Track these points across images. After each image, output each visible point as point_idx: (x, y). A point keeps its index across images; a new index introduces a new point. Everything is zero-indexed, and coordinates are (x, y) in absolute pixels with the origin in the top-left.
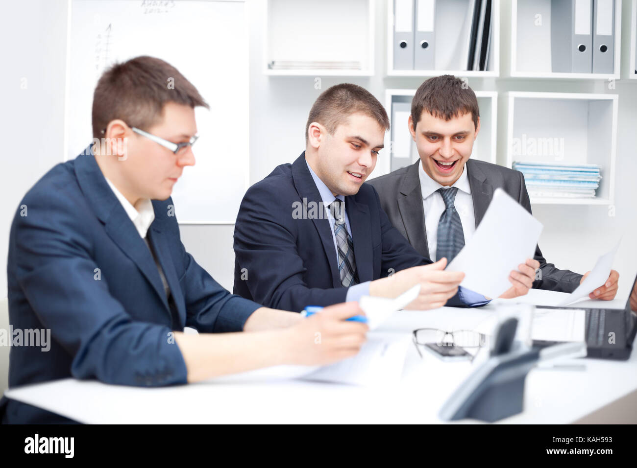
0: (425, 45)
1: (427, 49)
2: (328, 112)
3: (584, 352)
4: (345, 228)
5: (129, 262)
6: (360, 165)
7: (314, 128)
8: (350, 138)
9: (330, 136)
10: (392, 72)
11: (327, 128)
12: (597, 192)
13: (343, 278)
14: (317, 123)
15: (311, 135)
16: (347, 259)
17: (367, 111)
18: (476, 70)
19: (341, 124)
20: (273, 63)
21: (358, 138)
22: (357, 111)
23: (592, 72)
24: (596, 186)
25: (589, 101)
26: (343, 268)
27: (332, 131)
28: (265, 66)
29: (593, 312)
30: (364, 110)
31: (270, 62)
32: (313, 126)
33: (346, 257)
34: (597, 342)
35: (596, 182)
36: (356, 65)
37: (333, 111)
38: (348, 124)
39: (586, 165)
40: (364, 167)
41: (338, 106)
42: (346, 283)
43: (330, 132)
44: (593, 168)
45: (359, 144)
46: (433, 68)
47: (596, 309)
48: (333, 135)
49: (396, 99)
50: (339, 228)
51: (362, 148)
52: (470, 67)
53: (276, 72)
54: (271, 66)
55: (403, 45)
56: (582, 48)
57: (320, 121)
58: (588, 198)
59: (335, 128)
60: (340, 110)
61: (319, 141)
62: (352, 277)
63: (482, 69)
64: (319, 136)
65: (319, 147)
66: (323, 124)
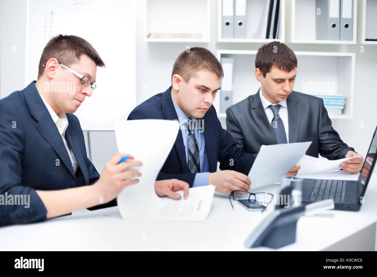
0: (240, 24)
1: (242, 26)
2: (184, 68)
3: (333, 206)
4: (194, 138)
5: (48, 145)
6: (205, 103)
7: (176, 78)
8: (198, 86)
9: (186, 84)
10: (221, 40)
11: (184, 78)
12: (343, 111)
13: (191, 169)
14: (178, 75)
15: (174, 82)
16: (194, 157)
17: (209, 68)
18: (271, 38)
19: (193, 77)
20: (150, 34)
21: (203, 86)
22: (203, 68)
23: (340, 40)
24: (342, 108)
25: (338, 58)
26: (191, 162)
27: (187, 80)
28: (145, 36)
29: (339, 182)
30: (207, 67)
31: (148, 34)
32: (175, 77)
33: (193, 156)
34: (341, 200)
35: (342, 105)
36: (199, 36)
37: (187, 68)
38: (197, 77)
39: (336, 95)
40: (207, 103)
41: (190, 65)
42: (193, 172)
43: (185, 82)
44: (341, 97)
45: (204, 90)
46: (245, 37)
47: (341, 181)
48: (188, 83)
49: (223, 56)
50: (190, 137)
51: (206, 92)
52: (268, 37)
53: (152, 40)
54: (148, 36)
55: (228, 24)
56: (334, 26)
57: (179, 74)
58: (337, 114)
59: (189, 79)
60: (191, 68)
61: (180, 86)
62: (196, 168)
63: (274, 37)
64: (179, 82)
65: (179, 90)
66: (182, 76)
